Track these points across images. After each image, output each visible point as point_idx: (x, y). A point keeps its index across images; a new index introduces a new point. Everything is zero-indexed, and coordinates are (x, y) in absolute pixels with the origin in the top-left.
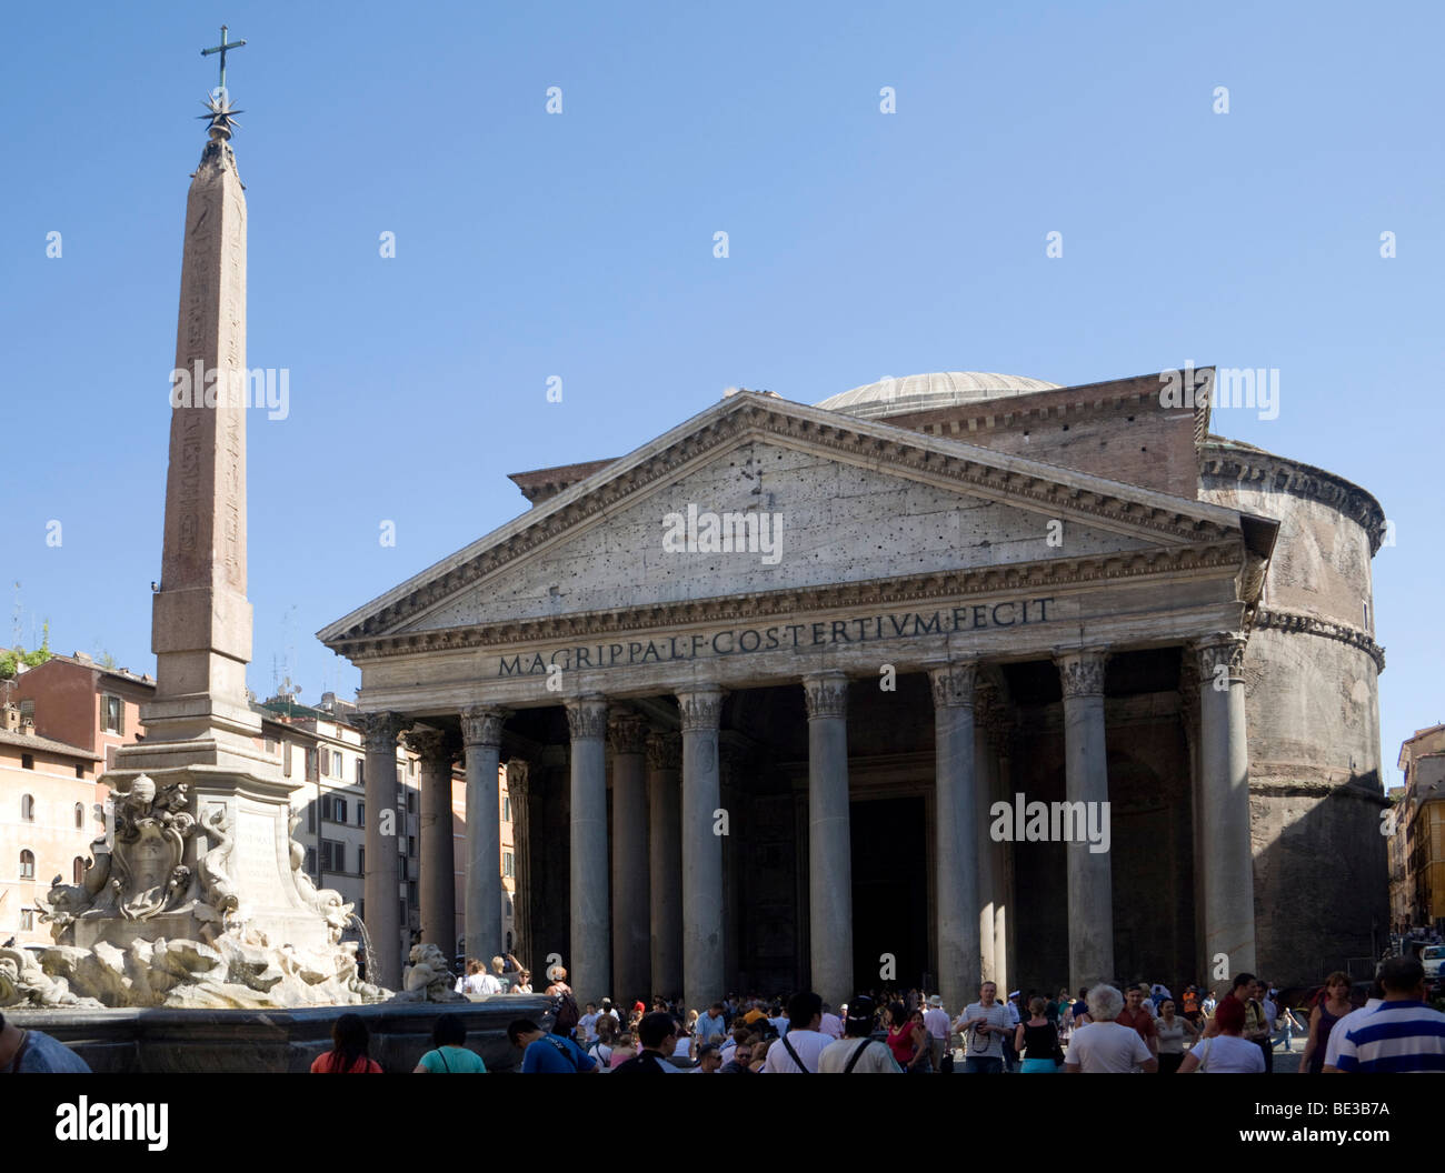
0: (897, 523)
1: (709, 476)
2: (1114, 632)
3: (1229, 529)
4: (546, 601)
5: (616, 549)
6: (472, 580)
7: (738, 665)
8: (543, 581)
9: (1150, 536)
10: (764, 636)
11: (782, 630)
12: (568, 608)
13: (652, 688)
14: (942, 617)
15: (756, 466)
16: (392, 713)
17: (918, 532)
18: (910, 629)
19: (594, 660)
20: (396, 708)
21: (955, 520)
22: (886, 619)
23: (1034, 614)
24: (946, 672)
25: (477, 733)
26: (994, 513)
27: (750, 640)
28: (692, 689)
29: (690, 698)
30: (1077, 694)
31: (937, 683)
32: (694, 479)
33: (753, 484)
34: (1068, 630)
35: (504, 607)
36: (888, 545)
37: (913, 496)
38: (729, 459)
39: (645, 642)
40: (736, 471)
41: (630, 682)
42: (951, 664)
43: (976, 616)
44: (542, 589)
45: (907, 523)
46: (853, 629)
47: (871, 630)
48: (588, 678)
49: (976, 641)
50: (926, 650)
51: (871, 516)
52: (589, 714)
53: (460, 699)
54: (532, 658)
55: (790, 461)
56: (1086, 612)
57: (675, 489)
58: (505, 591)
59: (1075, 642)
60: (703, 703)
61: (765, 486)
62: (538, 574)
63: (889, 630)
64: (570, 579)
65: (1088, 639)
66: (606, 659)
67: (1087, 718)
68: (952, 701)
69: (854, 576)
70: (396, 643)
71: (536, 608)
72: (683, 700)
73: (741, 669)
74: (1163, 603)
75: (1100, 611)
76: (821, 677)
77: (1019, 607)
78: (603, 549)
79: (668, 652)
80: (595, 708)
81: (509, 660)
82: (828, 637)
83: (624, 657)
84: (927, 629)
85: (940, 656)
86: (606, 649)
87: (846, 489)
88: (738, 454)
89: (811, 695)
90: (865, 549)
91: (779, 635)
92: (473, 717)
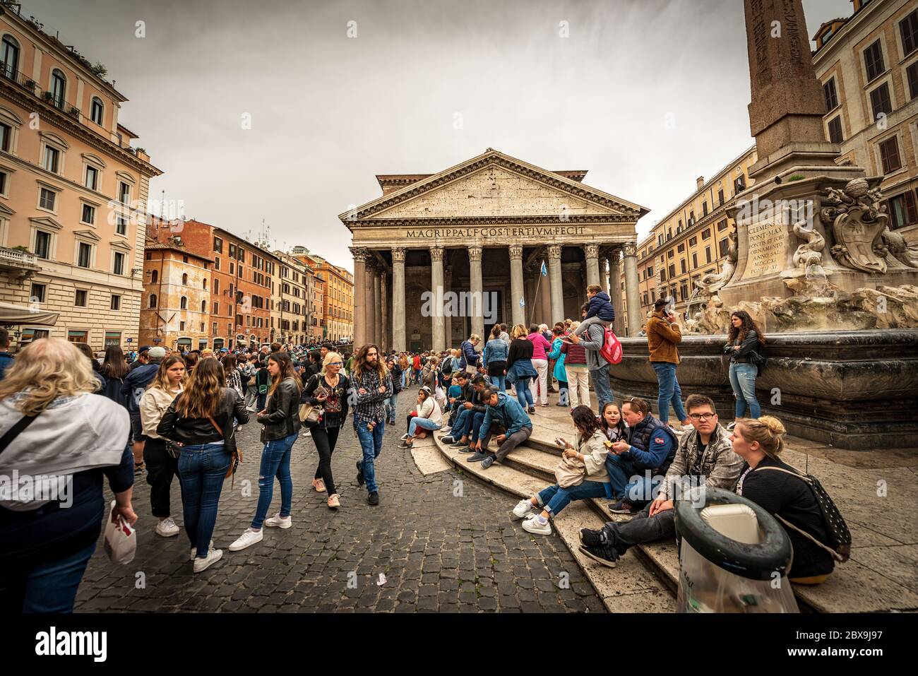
0: (538, 199)
1: (478, 177)
2: (600, 240)
3: (636, 211)
4: (424, 213)
5: (448, 198)
6: (398, 203)
7: (489, 240)
8: (423, 205)
9: (613, 212)
10: (497, 231)
11: (503, 230)
12: (432, 216)
13: (461, 246)
14: (552, 230)
15: (493, 177)
16: (367, 248)
17: (545, 203)
18: (543, 233)
19: (441, 234)
20: (369, 246)
21: (555, 200)
22: (535, 229)
23: (579, 232)
24: (554, 247)
25: (398, 257)
26: (566, 200)
27: (493, 232)
28: (474, 247)
29: (474, 249)
30: (592, 257)
31: (551, 250)
32: (474, 178)
33: (493, 182)
34: (589, 237)
35: (409, 213)
36: (536, 206)
37: (543, 191)
38: (485, 173)
39: (458, 230)
40: (487, 177)
41: (454, 243)
42: (556, 245)
43: (562, 231)
44: (423, 208)
45: (541, 200)
46: (525, 231)
47: (531, 232)
48: (439, 241)
49: (563, 238)
50: (548, 240)
51: (530, 196)
52: (439, 252)
53: (394, 245)
54: (419, 232)
55: (505, 175)
56: (595, 232)
57: (468, 181)
58: (409, 208)
59: (591, 241)
60: (478, 251)
61: (496, 183)
62: (421, 203)
63: (536, 233)
64: (432, 206)
65: (595, 241)
66: (445, 235)
67: (595, 264)
68: (556, 256)
69: (525, 214)
70: (370, 222)
71: (421, 215)
72: (471, 251)
73: (490, 242)
74: (615, 232)
75: (598, 233)
76: (517, 246)
77: (575, 229)
78: (443, 197)
79: (466, 234)
80: (441, 251)
81: (411, 232)
82: (517, 233)
83: (451, 235)
84: (548, 234)
85: (552, 242)
86: (445, 231)
87: (522, 187)
88: (488, 171)
89: (512, 251)
90: (528, 206)
91: (502, 231)
92: (398, 251)
